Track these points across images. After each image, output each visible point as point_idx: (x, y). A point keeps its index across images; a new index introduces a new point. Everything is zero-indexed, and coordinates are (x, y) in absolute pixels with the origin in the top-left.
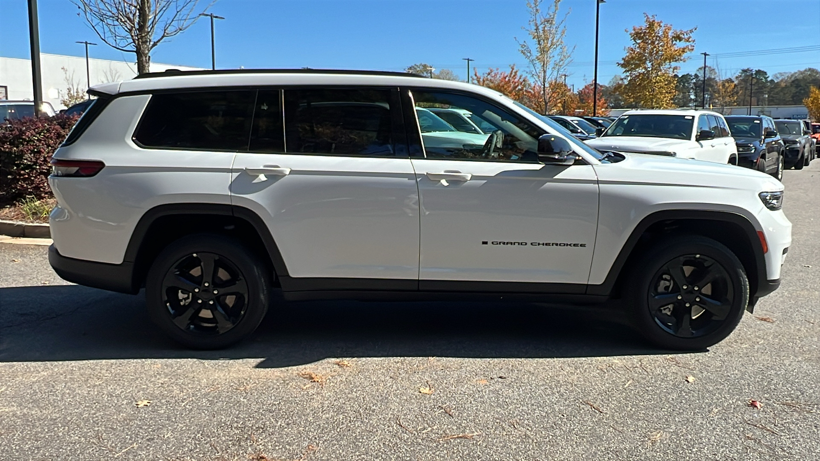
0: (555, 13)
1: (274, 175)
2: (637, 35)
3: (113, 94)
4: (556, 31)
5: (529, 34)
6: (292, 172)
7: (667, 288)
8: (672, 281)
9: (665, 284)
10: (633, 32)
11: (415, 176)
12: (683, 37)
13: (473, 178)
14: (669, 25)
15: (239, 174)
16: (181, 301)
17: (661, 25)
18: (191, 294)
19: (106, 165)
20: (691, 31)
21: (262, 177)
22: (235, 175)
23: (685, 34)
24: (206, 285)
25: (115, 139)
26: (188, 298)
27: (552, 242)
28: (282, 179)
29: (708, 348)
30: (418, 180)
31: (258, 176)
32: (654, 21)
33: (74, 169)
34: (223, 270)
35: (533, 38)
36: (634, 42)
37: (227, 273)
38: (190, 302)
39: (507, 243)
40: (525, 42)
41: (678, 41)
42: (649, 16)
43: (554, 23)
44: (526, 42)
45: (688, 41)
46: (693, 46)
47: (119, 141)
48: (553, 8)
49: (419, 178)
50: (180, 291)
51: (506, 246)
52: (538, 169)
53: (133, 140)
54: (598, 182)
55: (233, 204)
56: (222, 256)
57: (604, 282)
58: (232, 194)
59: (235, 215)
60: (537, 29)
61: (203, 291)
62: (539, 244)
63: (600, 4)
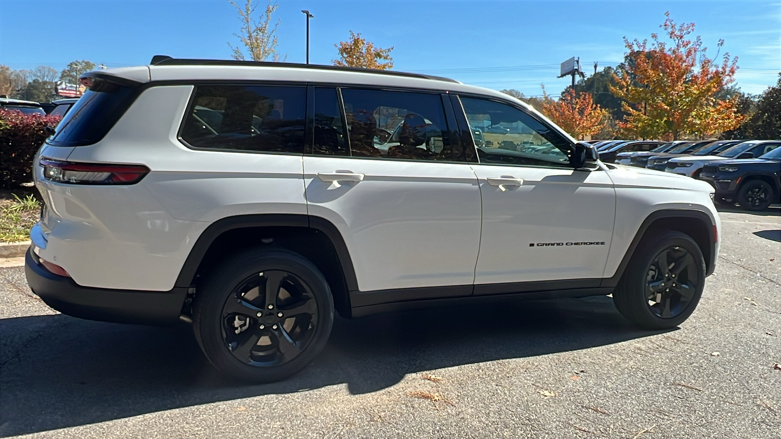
0: (266, 23)
1: (348, 182)
2: (344, 50)
3: (143, 82)
4: (268, 40)
5: (241, 41)
6: (367, 178)
7: (653, 277)
8: (657, 271)
9: (652, 273)
10: (341, 47)
11: (478, 181)
12: (382, 55)
13: (526, 183)
14: (370, 44)
15: (312, 179)
16: (237, 328)
17: (364, 42)
18: (248, 319)
19: (152, 169)
20: (389, 50)
21: (336, 184)
22: (308, 181)
23: (384, 52)
24: (271, 307)
25: (156, 138)
26: (245, 324)
27: (581, 242)
28: (358, 185)
29: (678, 326)
30: (481, 185)
31: (332, 182)
32: (358, 39)
33: (105, 175)
34: (284, 290)
35: (246, 45)
36: (341, 56)
37: (286, 292)
38: (246, 330)
39: (549, 244)
40: (237, 48)
41: (378, 58)
42: (354, 34)
43: (266, 32)
44: (239, 48)
45: (386, 58)
46: (392, 64)
47: (162, 139)
48: (265, 18)
49: (481, 183)
50: (237, 317)
51: (548, 247)
52: (571, 174)
53: (179, 140)
54: (613, 186)
55: (309, 214)
56: (290, 272)
57: (613, 276)
58: (309, 203)
59: (311, 227)
60: (250, 37)
61: (266, 315)
62: (572, 244)
63: (309, 18)
